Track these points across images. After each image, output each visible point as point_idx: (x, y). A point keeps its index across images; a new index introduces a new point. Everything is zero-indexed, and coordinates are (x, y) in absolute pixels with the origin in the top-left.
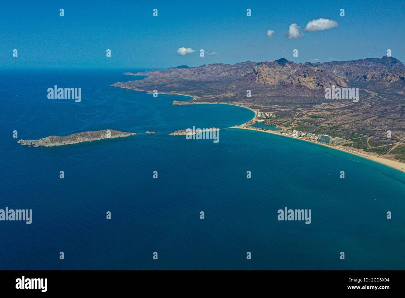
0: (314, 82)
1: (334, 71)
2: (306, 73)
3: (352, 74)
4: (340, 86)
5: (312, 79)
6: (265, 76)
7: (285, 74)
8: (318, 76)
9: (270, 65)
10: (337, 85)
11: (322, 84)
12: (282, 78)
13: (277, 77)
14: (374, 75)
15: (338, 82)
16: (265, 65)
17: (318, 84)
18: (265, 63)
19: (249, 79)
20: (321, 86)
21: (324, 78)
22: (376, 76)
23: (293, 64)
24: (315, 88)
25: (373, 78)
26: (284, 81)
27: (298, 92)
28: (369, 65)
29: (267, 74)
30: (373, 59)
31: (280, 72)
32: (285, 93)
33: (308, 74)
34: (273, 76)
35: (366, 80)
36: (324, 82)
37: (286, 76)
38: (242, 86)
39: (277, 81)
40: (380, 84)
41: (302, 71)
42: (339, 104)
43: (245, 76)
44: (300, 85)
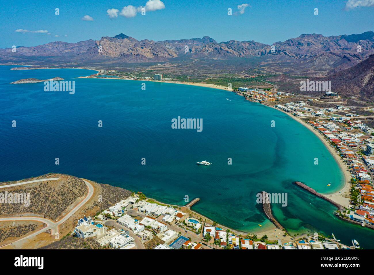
0: (150, 53)
1: (167, 46)
2: (143, 45)
3: (181, 49)
4: (171, 56)
5: (148, 50)
6: (107, 49)
7: (125, 47)
8: (153, 48)
9: (111, 39)
10: (169, 54)
11: (157, 54)
12: (123, 51)
13: (118, 49)
14: (197, 49)
15: (170, 52)
16: (106, 39)
17: (154, 54)
18: (106, 38)
19: (92, 53)
20: (156, 55)
21: (158, 49)
22: (198, 50)
23: (132, 39)
24: (151, 57)
25: (196, 51)
26: (125, 53)
27: (137, 60)
28: (193, 43)
29: (109, 47)
30: (196, 39)
31: (120, 45)
32: (126, 61)
33: (145, 47)
34: (114, 49)
35: (192, 52)
36: (158, 52)
37: (127, 49)
38: (85, 58)
39: (119, 53)
40: (201, 53)
41: (139, 44)
42: (170, 65)
43: (88, 50)
44: (138, 54)
